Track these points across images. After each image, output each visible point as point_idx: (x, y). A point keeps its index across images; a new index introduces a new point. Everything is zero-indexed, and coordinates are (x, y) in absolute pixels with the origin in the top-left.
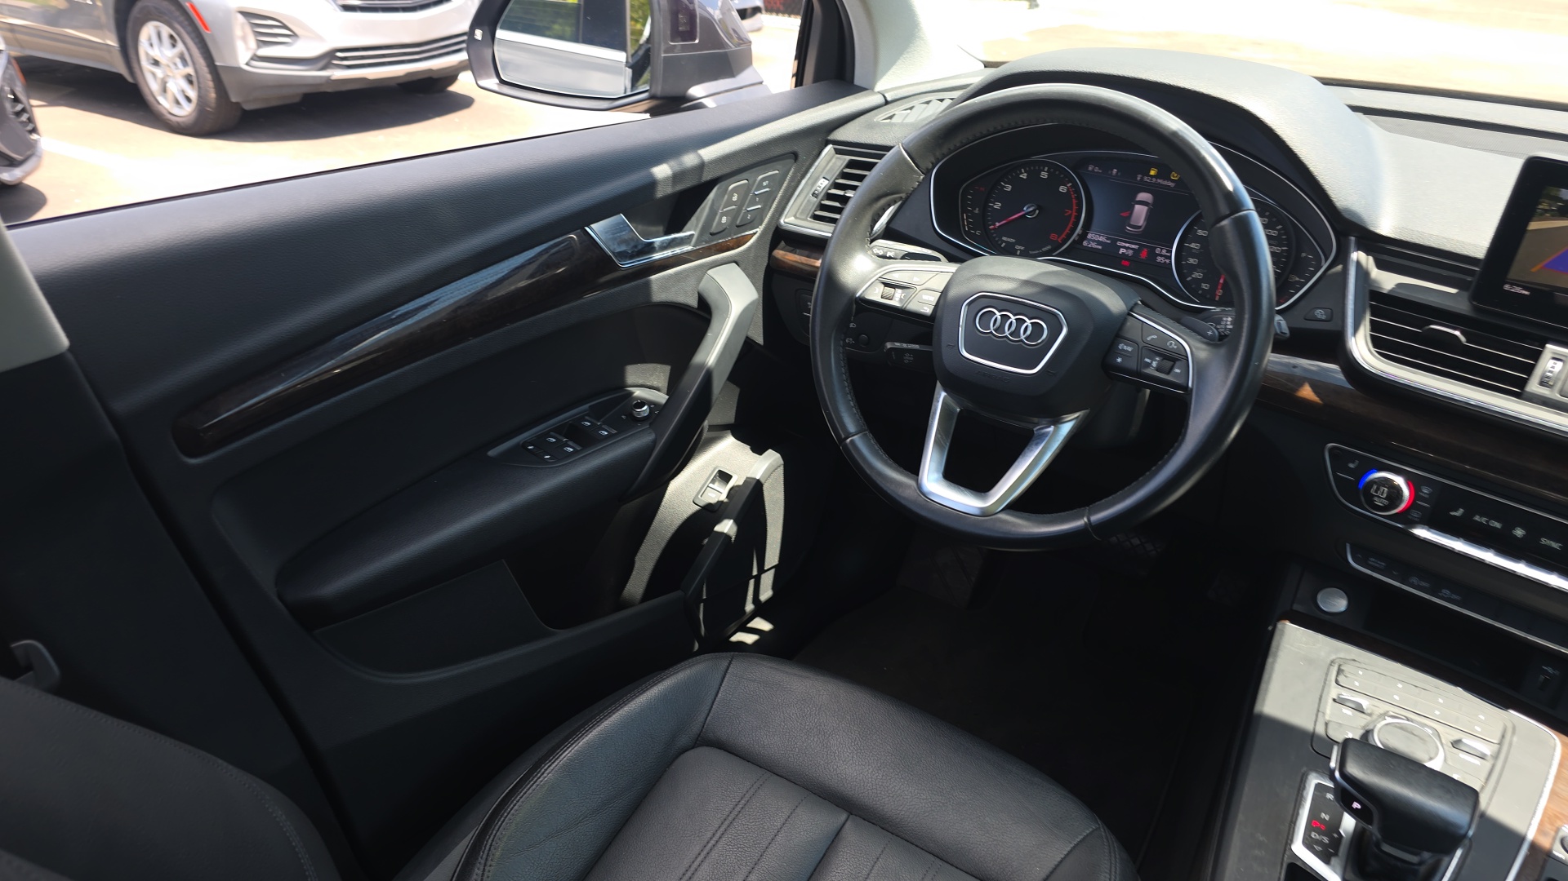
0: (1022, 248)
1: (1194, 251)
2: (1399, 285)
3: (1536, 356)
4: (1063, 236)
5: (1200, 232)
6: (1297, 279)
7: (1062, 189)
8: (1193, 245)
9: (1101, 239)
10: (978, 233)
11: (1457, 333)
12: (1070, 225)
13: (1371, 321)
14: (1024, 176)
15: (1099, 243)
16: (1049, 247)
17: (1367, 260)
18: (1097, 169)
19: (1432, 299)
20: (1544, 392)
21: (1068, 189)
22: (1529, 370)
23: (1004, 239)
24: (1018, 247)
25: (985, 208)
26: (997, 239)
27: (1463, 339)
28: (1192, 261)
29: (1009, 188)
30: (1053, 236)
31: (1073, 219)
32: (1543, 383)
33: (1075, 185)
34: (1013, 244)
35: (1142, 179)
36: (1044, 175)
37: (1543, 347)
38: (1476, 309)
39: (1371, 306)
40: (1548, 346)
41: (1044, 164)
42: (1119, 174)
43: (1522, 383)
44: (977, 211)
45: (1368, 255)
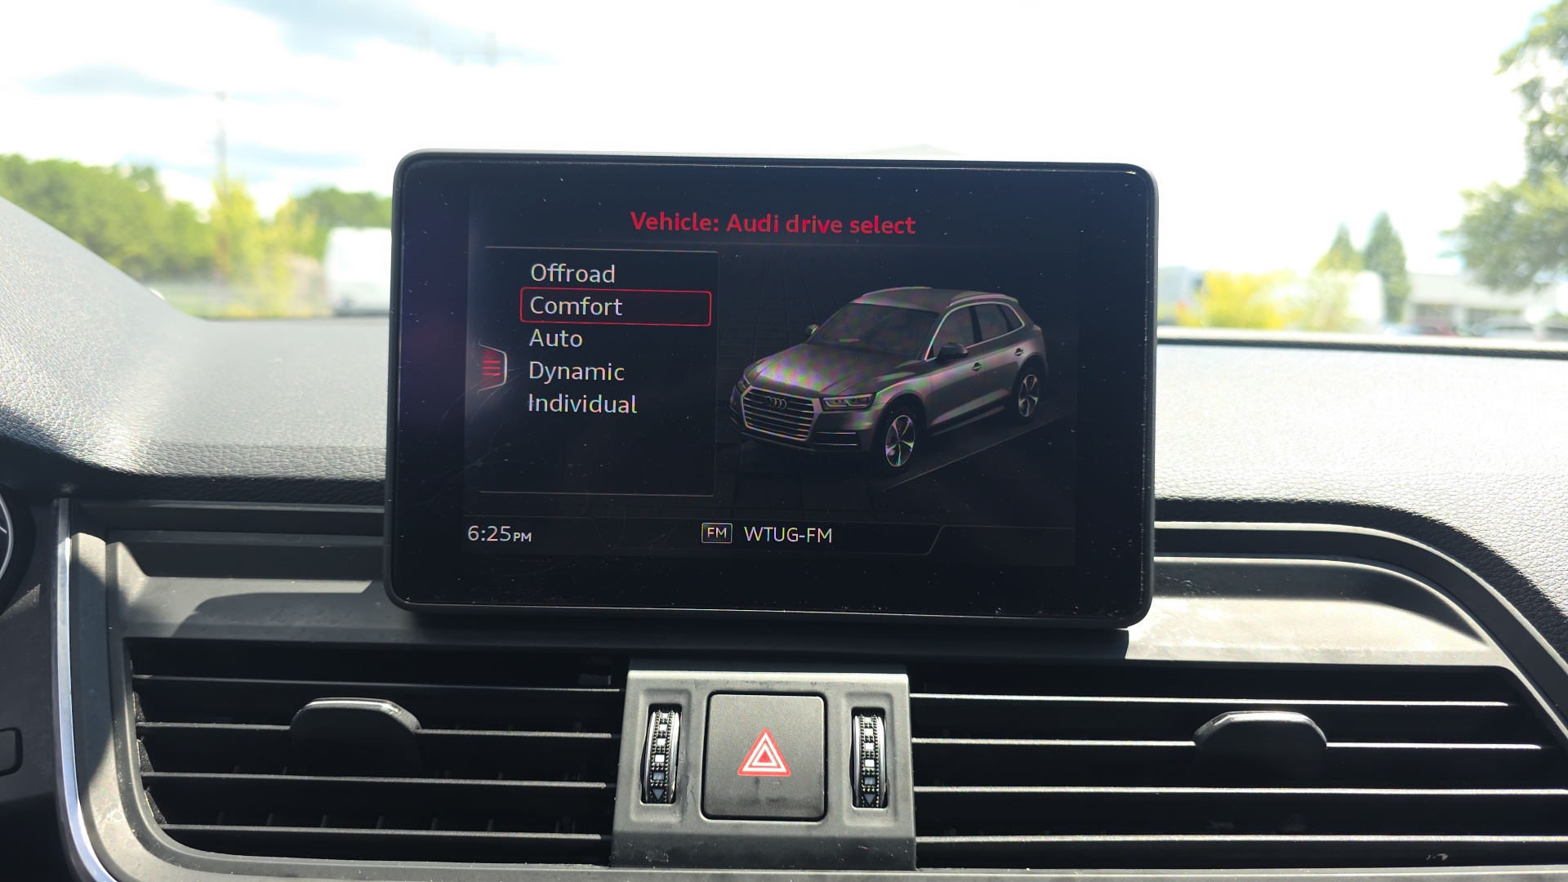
2: (209, 607)
3: (611, 714)
11: (387, 707)
13: (140, 733)
17: (111, 557)
19: (299, 623)
20: (662, 818)
22: (605, 760)
27: (408, 719)
32: (651, 794)
37: (622, 682)
38: (425, 620)
39: (137, 687)
40: (633, 675)
43: (600, 810)
45: (109, 539)
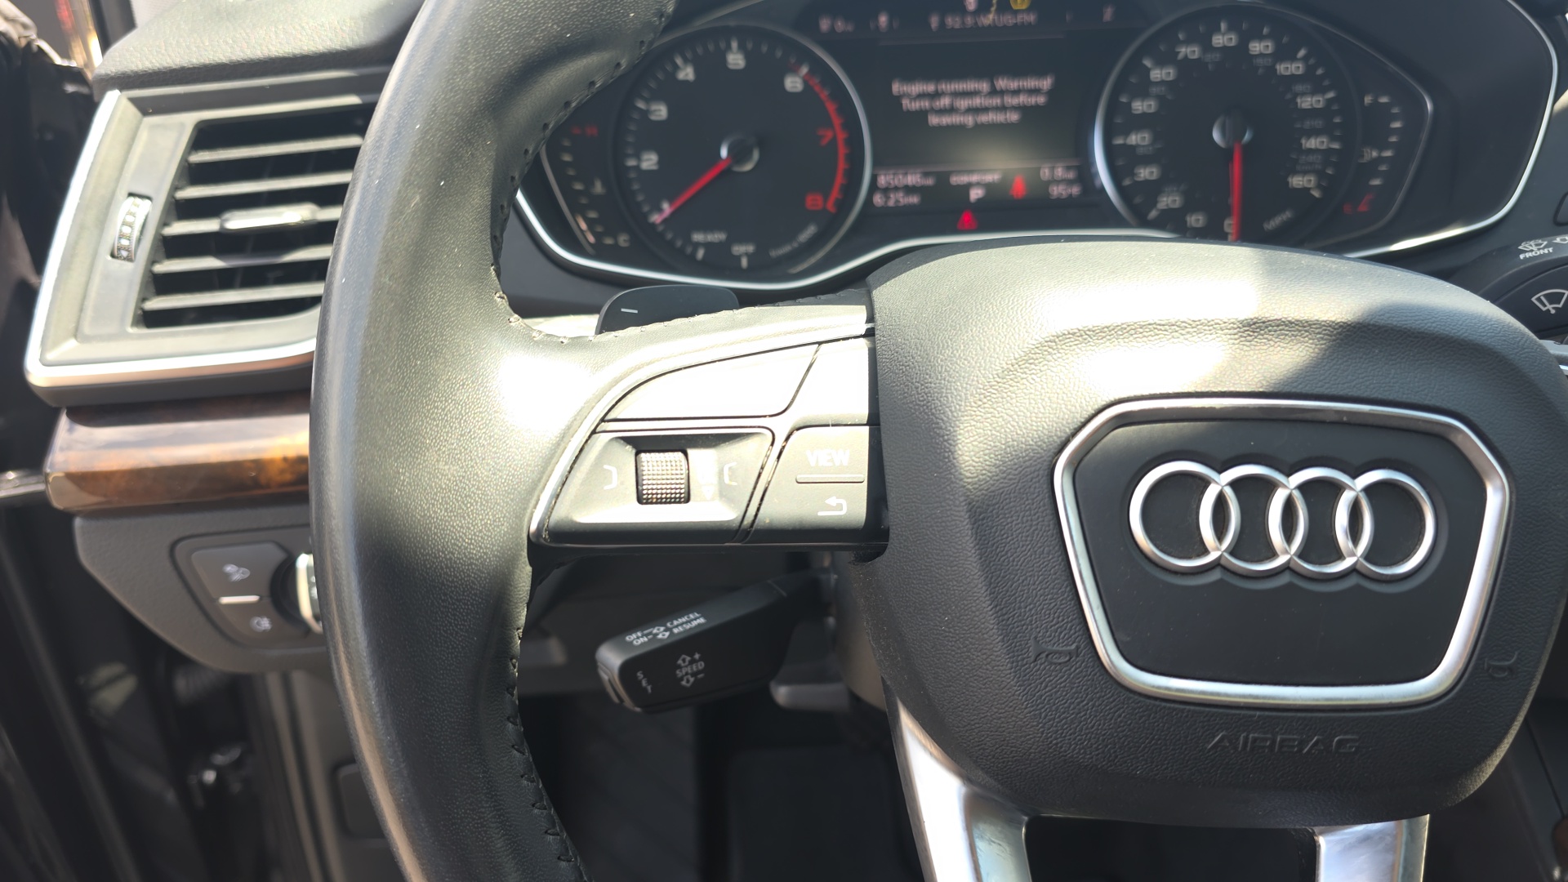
0: (750, 248)
1: (1140, 151)
4: (835, 194)
5: (1139, 106)
6: (1375, 154)
7: (793, 83)
8: (1134, 139)
9: (913, 179)
10: (623, 240)
12: (842, 165)
14: (687, 73)
15: (909, 190)
16: (811, 231)
18: (840, 25)
21: (805, 82)
23: (698, 237)
24: (739, 249)
25: (619, 178)
26: (679, 243)
28: (1146, 173)
29: (660, 112)
30: (813, 201)
31: (842, 151)
33: (818, 67)
34: (725, 246)
35: (942, 24)
36: (736, 60)
41: (722, 34)
42: (895, 25)
44: (598, 188)
